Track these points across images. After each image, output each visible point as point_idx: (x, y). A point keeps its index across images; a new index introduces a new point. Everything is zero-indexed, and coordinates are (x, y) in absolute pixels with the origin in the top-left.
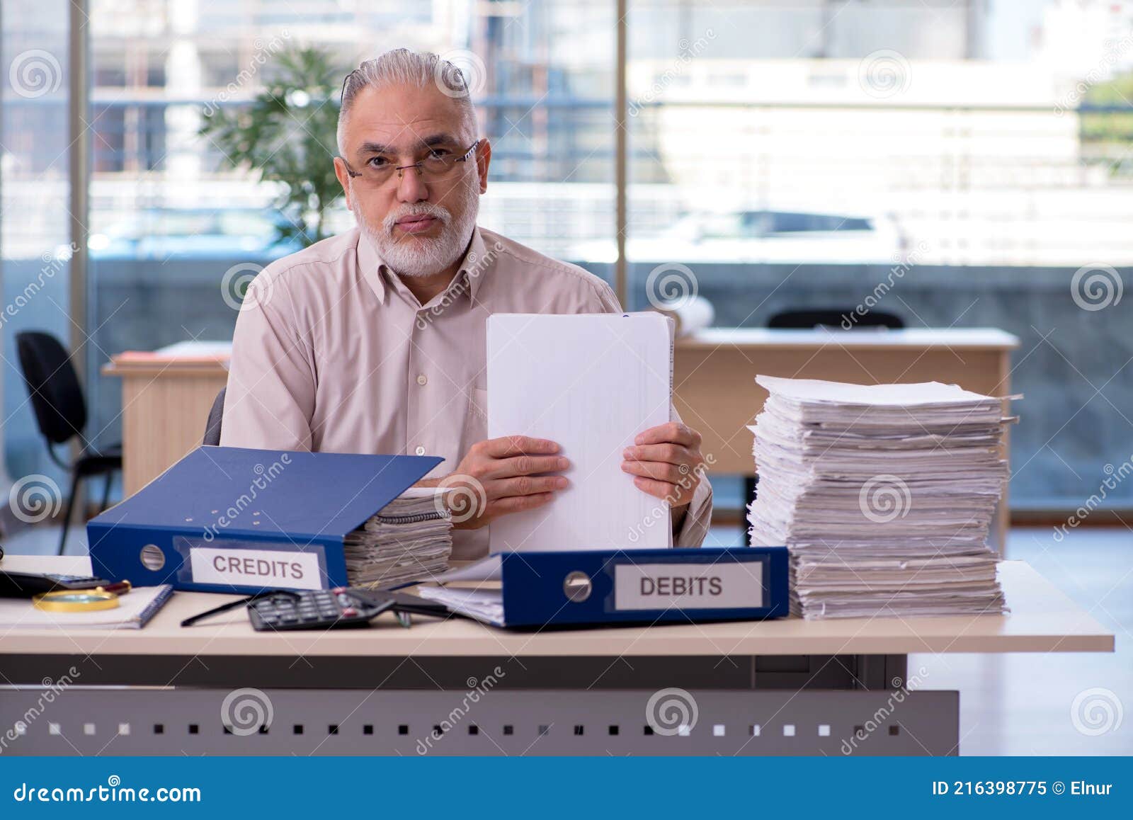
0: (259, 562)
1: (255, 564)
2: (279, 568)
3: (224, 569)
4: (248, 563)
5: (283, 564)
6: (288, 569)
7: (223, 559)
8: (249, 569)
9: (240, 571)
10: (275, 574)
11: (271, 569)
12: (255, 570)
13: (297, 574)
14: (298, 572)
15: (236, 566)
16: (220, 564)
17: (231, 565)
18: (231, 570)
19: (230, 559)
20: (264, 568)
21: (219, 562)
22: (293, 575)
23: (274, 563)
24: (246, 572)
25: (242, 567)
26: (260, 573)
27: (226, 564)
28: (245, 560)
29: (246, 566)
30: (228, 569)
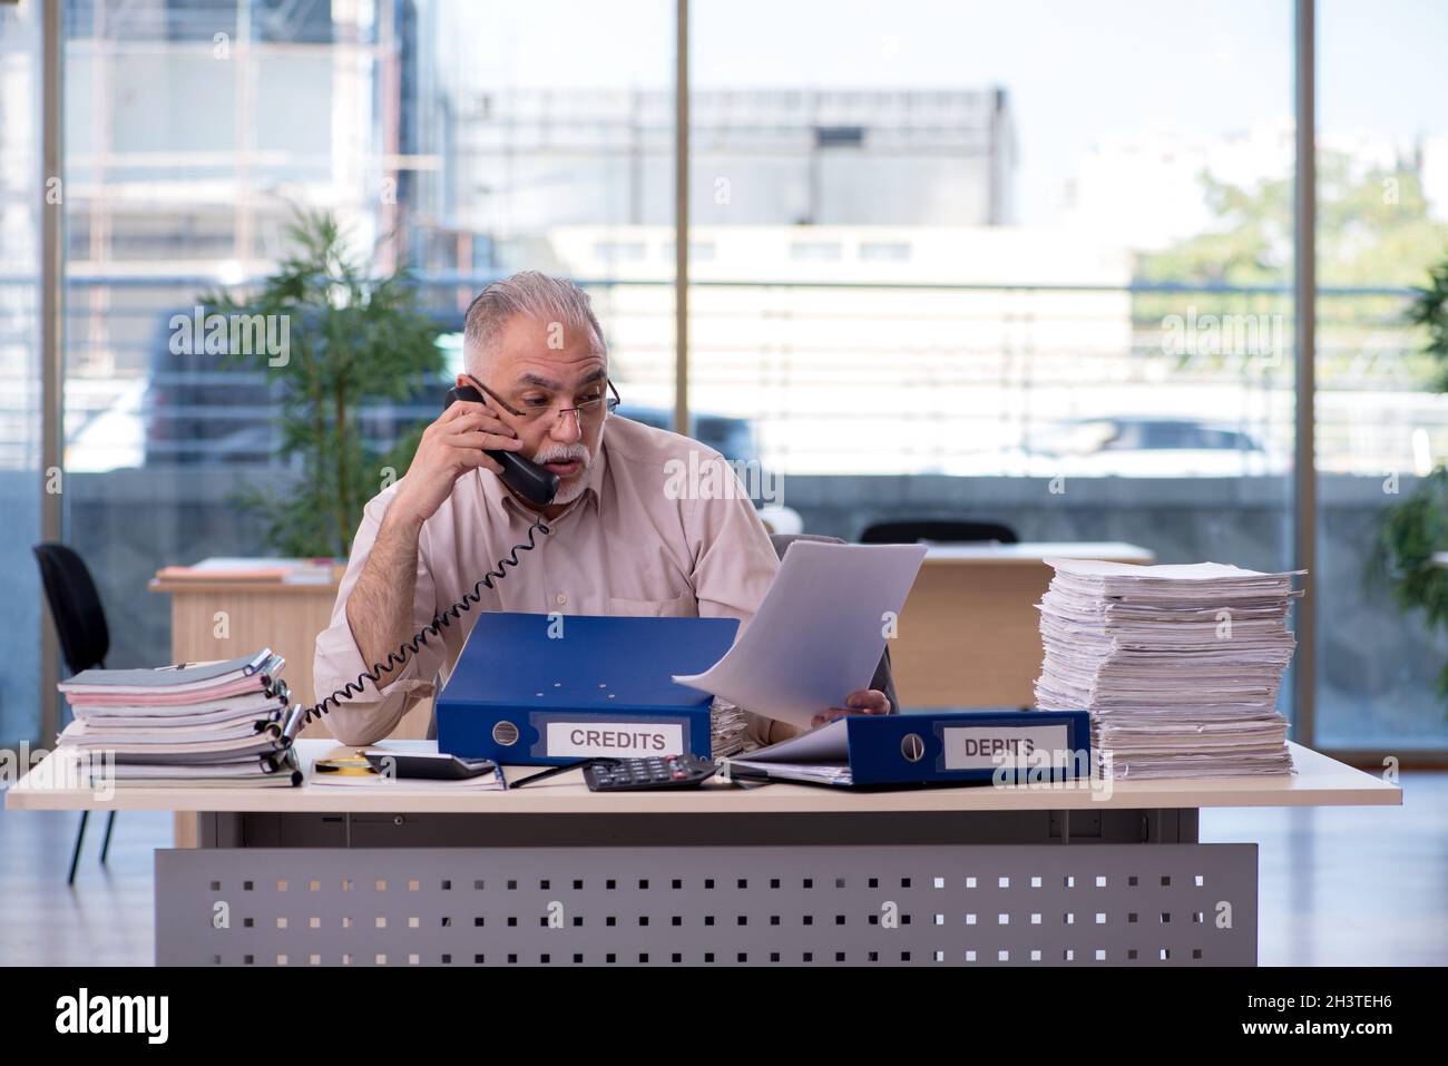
0: (619, 734)
1: (615, 737)
2: (640, 740)
3: (582, 742)
4: (608, 736)
5: (645, 736)
6: (650, 741)
7: (582, 733)
8: (608, 742)
9: (598, 744)
10: (635, 746)
11: (632, 741)
12: (615, 742)
13: (659, 745)
14: (660, 742)
15: (595, 739)
16: (578, 738)
17: (589, 738)
18: (589, 744)
19: (589, 733)
20: (624, 740)
21: (577, 735)
22: (654, 746)
23: (635, 735)
24: (605, 745)
25: (600, 740)
26: (619, 745)
27: (585, 738)
28: (605, 733)
29: (605, 739)
30: (585, 743)
